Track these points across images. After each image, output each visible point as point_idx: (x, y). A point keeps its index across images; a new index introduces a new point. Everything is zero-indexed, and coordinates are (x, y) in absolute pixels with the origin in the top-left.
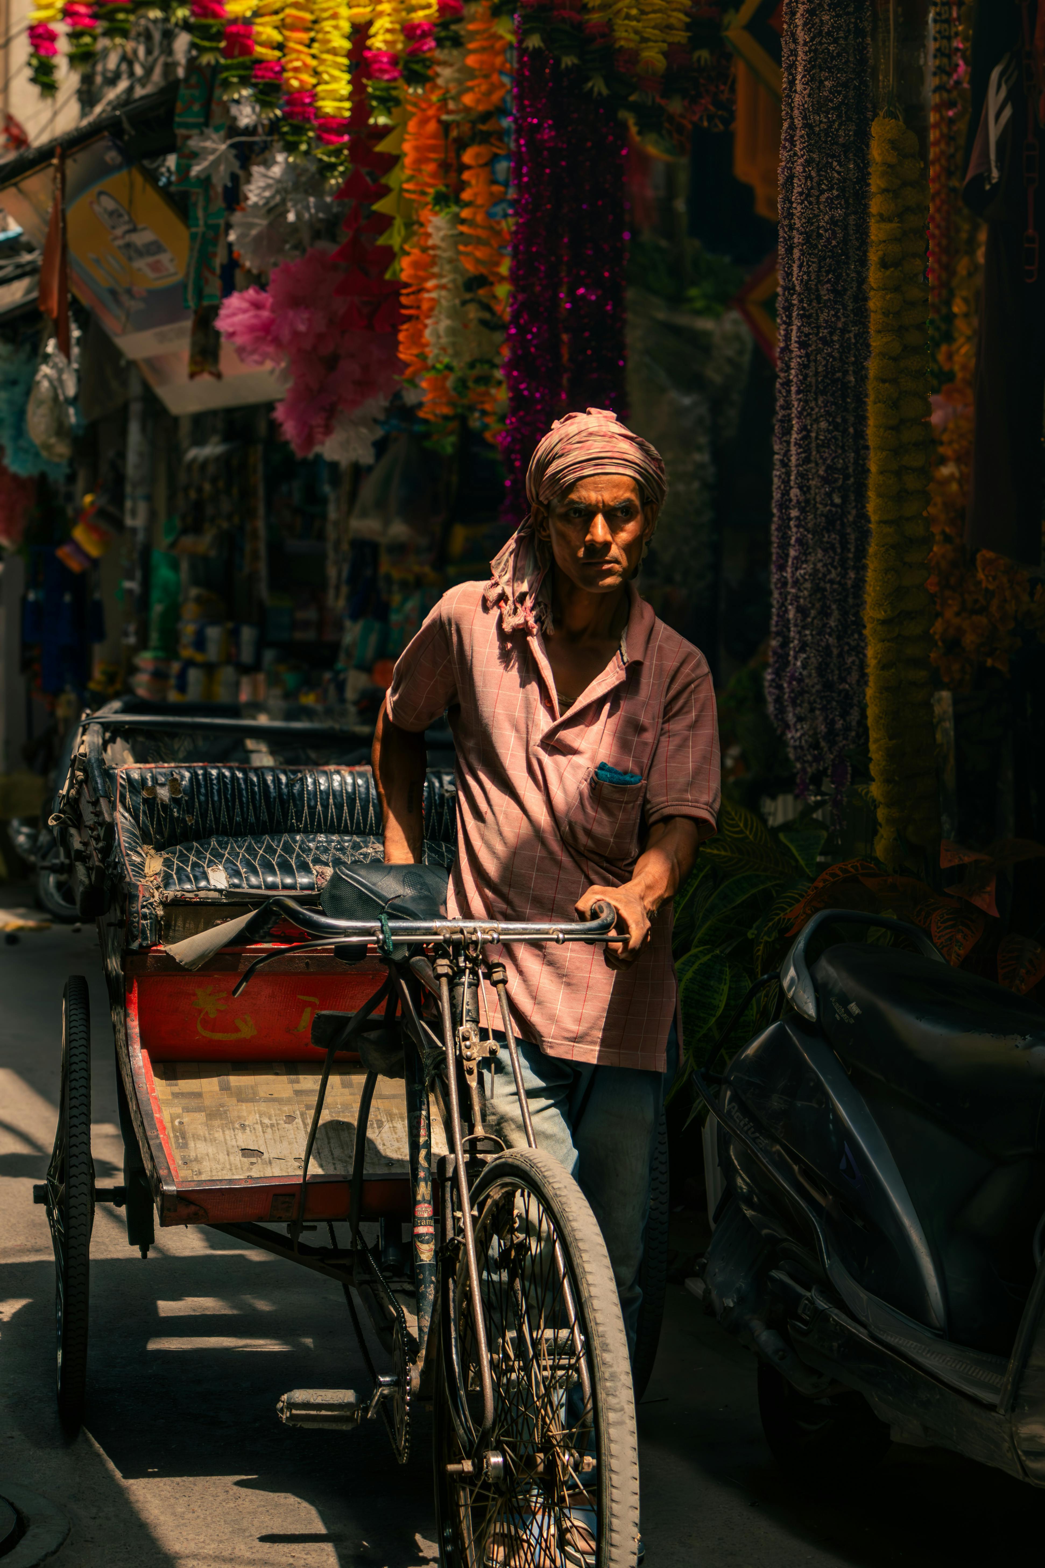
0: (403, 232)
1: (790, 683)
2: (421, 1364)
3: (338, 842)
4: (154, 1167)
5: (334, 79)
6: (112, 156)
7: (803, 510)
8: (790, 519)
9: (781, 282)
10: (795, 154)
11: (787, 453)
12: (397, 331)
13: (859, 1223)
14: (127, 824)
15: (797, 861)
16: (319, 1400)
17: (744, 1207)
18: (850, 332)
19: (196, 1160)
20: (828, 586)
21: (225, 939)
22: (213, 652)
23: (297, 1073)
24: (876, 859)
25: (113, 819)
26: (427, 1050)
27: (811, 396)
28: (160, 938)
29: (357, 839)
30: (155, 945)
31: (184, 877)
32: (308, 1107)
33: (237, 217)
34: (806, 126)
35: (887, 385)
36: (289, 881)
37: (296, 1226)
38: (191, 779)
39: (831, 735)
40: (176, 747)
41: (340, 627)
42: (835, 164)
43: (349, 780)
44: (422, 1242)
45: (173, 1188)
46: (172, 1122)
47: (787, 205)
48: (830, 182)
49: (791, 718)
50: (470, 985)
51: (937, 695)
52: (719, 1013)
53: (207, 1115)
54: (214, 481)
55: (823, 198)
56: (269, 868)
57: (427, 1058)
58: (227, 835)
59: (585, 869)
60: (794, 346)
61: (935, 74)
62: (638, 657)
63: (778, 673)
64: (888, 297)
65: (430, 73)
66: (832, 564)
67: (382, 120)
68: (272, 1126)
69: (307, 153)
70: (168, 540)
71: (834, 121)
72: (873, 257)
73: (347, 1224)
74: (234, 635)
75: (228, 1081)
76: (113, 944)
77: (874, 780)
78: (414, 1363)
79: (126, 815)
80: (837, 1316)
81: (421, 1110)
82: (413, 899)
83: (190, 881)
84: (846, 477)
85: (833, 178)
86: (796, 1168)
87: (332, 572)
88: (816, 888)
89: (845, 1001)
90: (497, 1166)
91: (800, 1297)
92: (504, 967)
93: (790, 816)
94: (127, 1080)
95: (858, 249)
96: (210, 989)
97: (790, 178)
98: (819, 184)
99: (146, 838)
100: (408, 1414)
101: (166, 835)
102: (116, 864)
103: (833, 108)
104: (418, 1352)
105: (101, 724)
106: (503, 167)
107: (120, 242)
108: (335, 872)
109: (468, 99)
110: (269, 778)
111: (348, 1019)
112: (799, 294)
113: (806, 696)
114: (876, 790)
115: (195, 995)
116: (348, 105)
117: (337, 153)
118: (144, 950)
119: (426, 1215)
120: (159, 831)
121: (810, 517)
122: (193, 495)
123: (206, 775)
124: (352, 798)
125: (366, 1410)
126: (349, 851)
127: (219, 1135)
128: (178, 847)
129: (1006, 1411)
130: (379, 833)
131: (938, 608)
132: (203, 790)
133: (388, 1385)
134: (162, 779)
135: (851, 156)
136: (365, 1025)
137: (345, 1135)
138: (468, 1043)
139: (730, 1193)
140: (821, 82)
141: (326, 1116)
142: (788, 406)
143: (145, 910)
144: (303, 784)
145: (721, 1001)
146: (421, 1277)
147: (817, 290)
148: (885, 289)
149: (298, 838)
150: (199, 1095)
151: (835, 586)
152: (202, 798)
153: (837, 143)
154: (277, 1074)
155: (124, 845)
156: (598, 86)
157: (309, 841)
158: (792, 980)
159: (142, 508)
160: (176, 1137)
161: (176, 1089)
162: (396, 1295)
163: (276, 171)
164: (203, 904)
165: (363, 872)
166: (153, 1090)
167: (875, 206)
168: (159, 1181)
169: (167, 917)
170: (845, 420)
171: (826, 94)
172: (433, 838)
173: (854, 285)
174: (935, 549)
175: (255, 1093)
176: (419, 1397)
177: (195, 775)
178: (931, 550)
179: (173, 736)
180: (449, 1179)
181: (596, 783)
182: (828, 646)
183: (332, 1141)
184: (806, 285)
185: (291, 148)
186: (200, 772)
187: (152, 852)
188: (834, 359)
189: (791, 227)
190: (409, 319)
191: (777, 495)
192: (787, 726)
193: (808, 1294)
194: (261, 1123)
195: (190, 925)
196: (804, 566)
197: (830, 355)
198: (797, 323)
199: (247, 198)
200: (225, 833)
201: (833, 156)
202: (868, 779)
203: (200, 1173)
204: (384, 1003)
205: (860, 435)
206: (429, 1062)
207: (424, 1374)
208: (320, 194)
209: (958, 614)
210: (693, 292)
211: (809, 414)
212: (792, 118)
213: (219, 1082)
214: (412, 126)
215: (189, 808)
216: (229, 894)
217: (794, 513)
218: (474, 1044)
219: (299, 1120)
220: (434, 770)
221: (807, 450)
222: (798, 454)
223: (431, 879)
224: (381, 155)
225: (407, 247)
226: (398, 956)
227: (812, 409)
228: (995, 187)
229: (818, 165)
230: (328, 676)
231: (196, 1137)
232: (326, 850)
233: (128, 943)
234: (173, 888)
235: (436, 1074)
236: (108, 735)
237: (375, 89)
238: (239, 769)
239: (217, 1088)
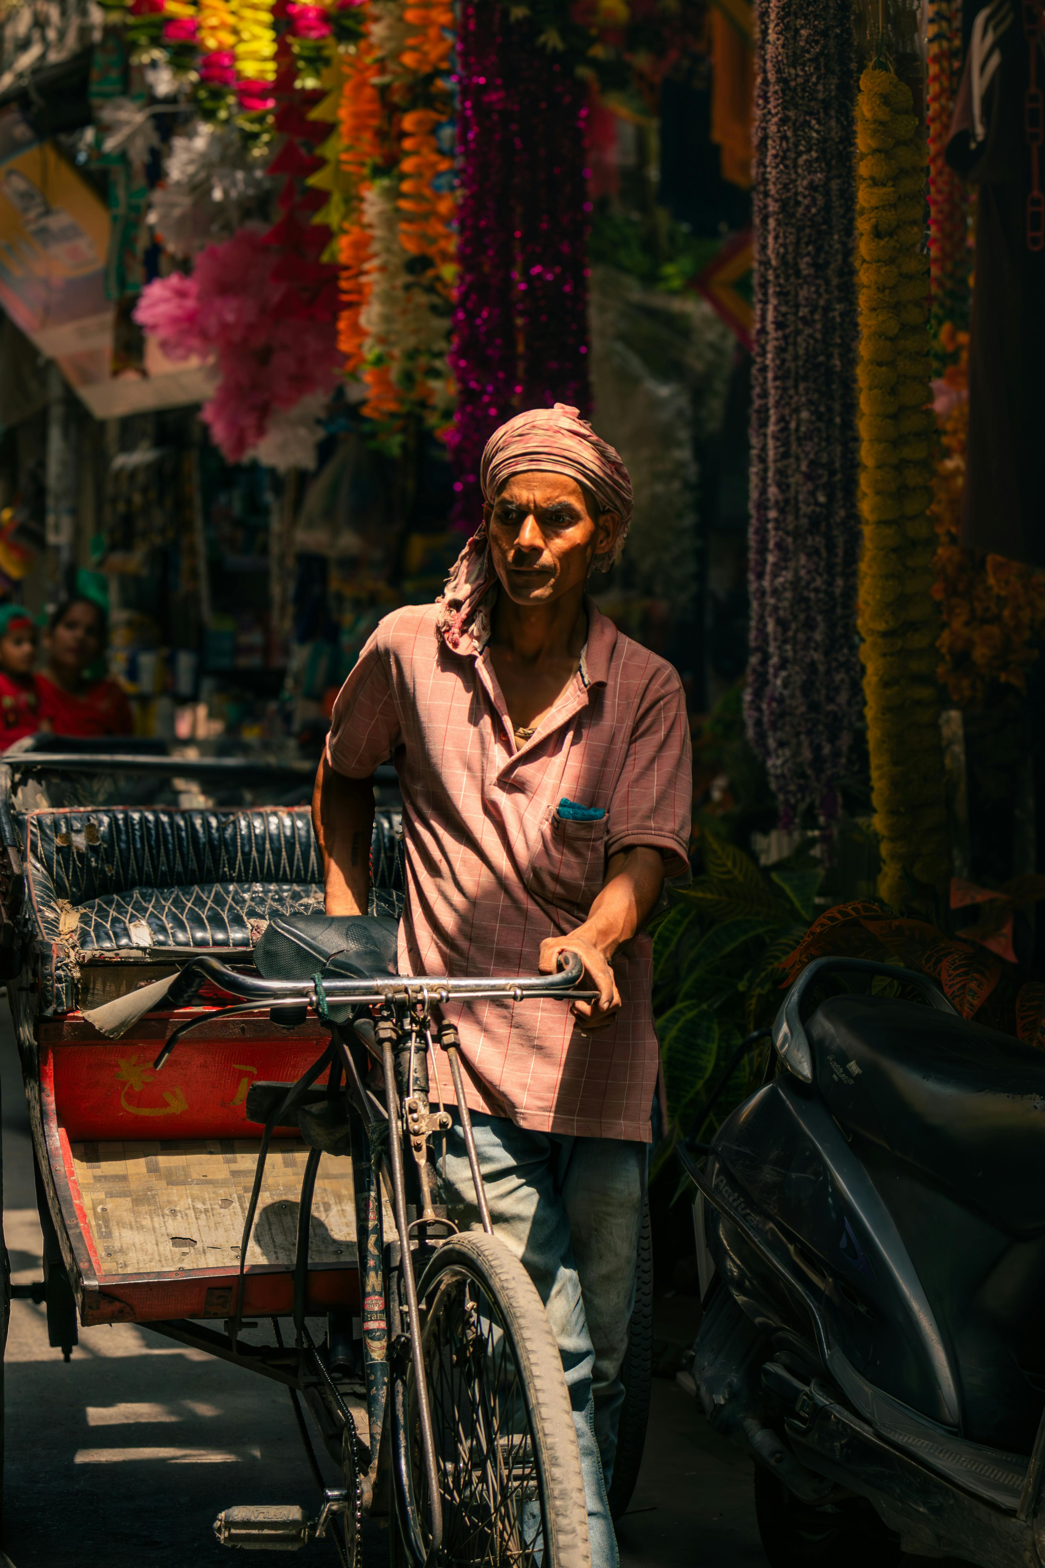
0: (342, 208)
1: (769, 705)
2: (373, 1476)
3: (276, 892)
4: (74, 1259)
5: (255, 37)
6: (21, 131)
7: (782, 511)
8: (768, 521)
9: (757, 256)
10: (769, 112)
11: (764, 448)
12: (335, 319)
13: (862, 1309)
14: (39, 877)
15: (792, 903)
16: (261, 1518)
17: (735, 1293)
18: (834, 310)
19: (121, 1250)
20: (812, 595)
21: (150, 1003)
22: (147, 682)
23: (233, 1152)
24: (880, 901)
25: (23, 871)
26: (373, 1124)
27: (790, 383)
28: (77, 1003)
29: (297, 888)
30: (72, 1011)
31: (103, 934)
32: (246, 1190)
33: (157, 196)
34: (779, 81)
35: (884, 369)
36: (220, 936)
37: (234, 1324)
38: (110, 825)
39: (818, 762)
40: (95, 788)
41: (287, 652)
42: (813, 122)
43: (288, 822)
44: (372, 1339)
45: (95, 1283)
46: (94, 1209)
47: (762, 170)
48: (808, 143)
49: (771, 743)
50: (418, 1050)
51: (944, 716)
52: (708, 1074)
53: (133, 1201)
54: (145, 490)
55: (801, 161)
56: (198, 923)
57: (373, 1133)
58: (152, 887)
59: (555, 917)
60: (770, 327)
61: (932, 21)
62: (600, 678)
63: (758, 695)
64: (883, 270)
65: (362, 29)
66: (816, 571)
67: (310, 83)
68: (206, 1211)
69: (227, 122)
70: (95, 557)
71: (811, 75)
72: (863, 225)
73: (292, 1318)
74: (170, 663)
75: (157, 1162)
76: (25, 1011)
77: (875, 811)
78: (366, 1474)
79: (38, 865)
80: (838, 1412)
81: (369, 1190)
82: (358, 954)
83: (110, 938)
84: (832, 473)
85: (811, 138)
86: (791, 1248)
87: (276, 590)
88: (813, 933)
89: (843, 1059)
90: (445, 1252)
91: (798, 1391)
92: (456, 1029)
93: (786, 853)
94: (43, 1163)
95: (843, 217)
96: (134, 1059)
97: (764, 140)
98: (796, 145)
99: (60, 891)
100: (359, 1532)
101: (83, 887)
102: (26, 921)
103: (810, 60)
104: (370, 1462)
105: (10, 764)
106: (447, 132)
107: (32, 227)
108: (270, 926)
109: (408, 59)
110: (198, 822)
111: (287, 1090)
112: (775, 269)
113: (788, 719)
114: (878, 822)
115: (118, 1066)
116: (271, 66)
117: (261, 120)
118: (60, 1017)
119: (376, 1309)
120: (75, 883)
121: (790, 518)
122: (121, 507)
123: (128, 819)
124: (290, 843)
125: (314, 1528)
126: (289, 901)
127: (147, 1222)
128: (97, 900)
129: (1027, 1516)
130: (321, 880)
131: (945, 617)
132: (123, 837)
133: (336, 1499)
134: (77, 825)
135: (833, 113)
136: (307, 1097)
137: (288, 1220)
138: (415, 1116)
139: (720, 1278)
140: (797, 31)
141: (265, 1199)
142: (764, 395)
143: (60, 972)
144: (235, 828)
145: (709, 1062)
146: (372, 1378)
147: (796, 264)
148: (878, 261)
149: (231, 888)
150: (124, 1178)
151: (821, 596)
152: (123, 845)
153: (815, 99)
154: (211, 1153)
155: (36, 899)
156: (552, 39)
157: (244, 892)
158: (785, 1037)
159: (66, 523)
160: (98, 1225)
161: (98, 1172)
162: (345, 1399)
163: (200, 143)
164: (125, 964)
165: (301, 925)
166: (72, 1173)
167: (864, 169)
168: (79, 1275)
169: (85, 979)
170: (830, 409)
171: (802, 43)
172: (383, 885)
173: (840, 257)
174: (940, 551)
175: (187, 1175)
176: (373, 1512)
177: (114, 820)
178: (934, 553)
179: (91, 776)
180: (396, 1268)
181: (558, 822)
182: (813, 664)
183: (273, 1227)
184: (782, 258)
185: (209, 115)
186: (120, 816)
187: (68, 906)
188: (816, 341)
189: (766, 194)
190: (349, 305)
191: (754, 495)
192: (767, 754)
193: (807, 1389)
194: (194, 1208)
195: (111, 987)
196: (784, 573)
197: (811, 336)
198: (773, 301)
199: (167, 175)
200: (149, 884)
201: (811, 114)
202: (870, 810)
203: (126, 1265)
204: (327, 1071)
205: (848, 425)
206: (375, 1137)
207: (376, 1486)
208: (249, 168)
209: (967, 624)
210: (669, 269)
211: (788, 404)
212: (765, 71)
213: (147, 1163)
214: (348, 88)
215: (108, 857)
216: (153, 953)
217: (772, 514)
218: (422, 1116)
219: (236, 1204)
220: (383, 809)
221: (786, 443)
222: (776, 448)
223: (377, 932)
224: (315, 124)
225: (346, 225)
226: (341, 1018)
227: (791, 397)
228: (981, 145)
229: (794, 124)
230: (273, 706)
231: (121, 1224)
232: (262, 901)
233: (42, 1010)
234: (90, 947)
235: (382, 1150)
236: (17, 777)
237: (302, 48)
238: (165, 812)
239: (144, 1170)
